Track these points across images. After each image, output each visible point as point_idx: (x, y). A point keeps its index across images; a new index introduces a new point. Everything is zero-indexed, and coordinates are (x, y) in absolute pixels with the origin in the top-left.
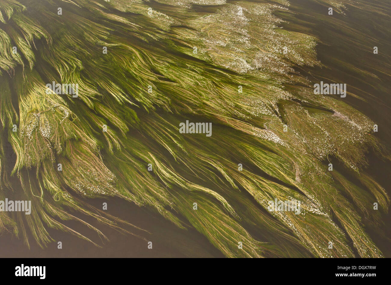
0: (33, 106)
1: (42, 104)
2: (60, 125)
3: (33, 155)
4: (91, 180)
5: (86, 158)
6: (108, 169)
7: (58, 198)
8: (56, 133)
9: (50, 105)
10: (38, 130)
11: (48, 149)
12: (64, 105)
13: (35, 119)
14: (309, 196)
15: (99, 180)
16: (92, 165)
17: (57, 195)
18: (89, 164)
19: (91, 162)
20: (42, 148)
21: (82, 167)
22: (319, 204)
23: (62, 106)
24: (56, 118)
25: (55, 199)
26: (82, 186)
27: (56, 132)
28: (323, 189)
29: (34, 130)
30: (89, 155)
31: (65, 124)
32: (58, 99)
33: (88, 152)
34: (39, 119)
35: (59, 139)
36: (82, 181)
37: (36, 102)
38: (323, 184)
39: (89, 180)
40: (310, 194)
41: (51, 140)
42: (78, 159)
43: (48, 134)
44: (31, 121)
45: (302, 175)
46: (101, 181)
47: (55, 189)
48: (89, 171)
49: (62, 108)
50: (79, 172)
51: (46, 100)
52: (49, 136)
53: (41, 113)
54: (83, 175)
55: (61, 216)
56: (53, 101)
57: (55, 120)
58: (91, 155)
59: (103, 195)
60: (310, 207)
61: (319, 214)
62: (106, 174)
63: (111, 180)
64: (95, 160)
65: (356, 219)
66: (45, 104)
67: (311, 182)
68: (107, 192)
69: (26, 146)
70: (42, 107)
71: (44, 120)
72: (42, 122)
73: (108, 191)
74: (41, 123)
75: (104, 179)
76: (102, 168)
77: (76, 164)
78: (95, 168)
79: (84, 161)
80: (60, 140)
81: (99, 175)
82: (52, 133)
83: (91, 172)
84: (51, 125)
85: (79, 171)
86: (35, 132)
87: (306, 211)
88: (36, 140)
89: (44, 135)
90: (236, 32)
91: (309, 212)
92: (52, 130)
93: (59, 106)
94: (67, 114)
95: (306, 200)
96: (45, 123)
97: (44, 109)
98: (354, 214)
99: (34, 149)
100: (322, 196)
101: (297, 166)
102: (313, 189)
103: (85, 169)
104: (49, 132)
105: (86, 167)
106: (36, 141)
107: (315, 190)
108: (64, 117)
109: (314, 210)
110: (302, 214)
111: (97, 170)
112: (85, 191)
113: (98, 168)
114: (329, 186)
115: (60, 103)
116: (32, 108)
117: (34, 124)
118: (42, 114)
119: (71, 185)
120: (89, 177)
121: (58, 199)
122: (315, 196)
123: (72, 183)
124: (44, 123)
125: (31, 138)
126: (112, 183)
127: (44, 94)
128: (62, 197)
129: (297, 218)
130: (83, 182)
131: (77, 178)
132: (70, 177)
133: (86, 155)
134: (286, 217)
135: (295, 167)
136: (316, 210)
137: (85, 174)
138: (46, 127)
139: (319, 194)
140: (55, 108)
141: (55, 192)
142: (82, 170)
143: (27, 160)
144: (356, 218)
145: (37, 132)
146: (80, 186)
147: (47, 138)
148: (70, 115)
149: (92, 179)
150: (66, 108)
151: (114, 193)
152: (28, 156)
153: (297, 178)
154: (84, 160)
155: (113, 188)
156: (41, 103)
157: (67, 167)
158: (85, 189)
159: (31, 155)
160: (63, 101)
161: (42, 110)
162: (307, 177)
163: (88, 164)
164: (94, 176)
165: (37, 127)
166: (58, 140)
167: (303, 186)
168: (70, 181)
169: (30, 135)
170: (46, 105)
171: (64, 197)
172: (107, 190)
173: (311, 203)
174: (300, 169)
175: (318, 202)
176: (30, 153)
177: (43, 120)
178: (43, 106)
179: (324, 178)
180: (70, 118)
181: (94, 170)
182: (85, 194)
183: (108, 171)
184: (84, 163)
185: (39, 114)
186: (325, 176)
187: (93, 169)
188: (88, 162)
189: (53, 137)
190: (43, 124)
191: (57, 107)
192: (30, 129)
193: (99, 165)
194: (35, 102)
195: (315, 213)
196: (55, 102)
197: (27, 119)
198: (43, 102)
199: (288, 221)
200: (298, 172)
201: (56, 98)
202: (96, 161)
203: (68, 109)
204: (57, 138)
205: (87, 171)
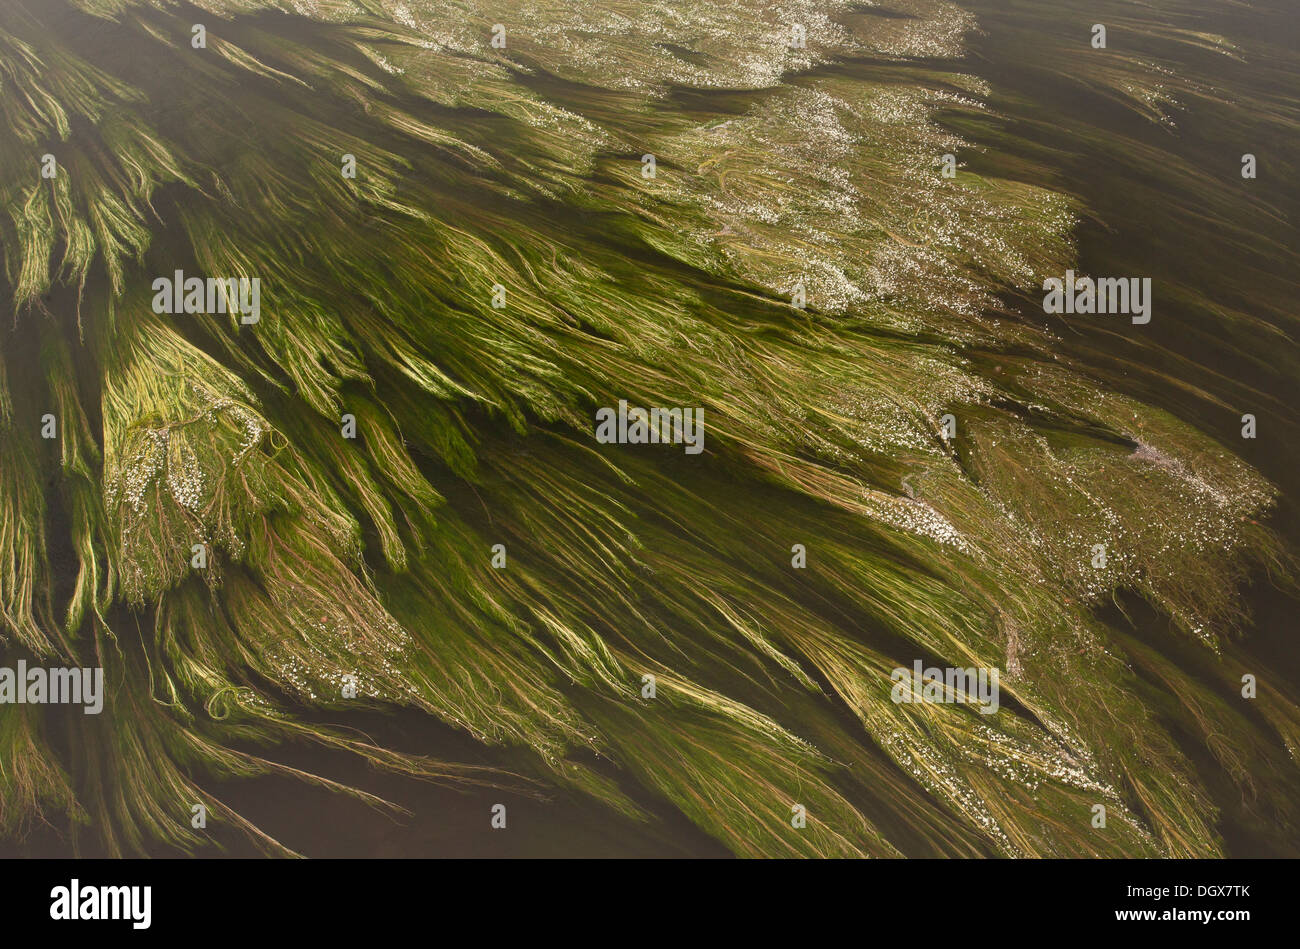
0: (145, 406)
1: (177, 400)
2: (232, 468)
3: (150, 563)
4: (332, 652)
5: (317, 577)
6: (387, 614)
7: (224, 708)
8: (219, 495)
9: (203, 402)
10: (164, 485)
12: (248, 402)
13: (154, 449)
14: (1051, 725)
15: (357, 649)
16: (334, 601)
17: (220, 700)
18: (325, 599)
19: (333, 592)
20: (178, 540)
21: (303, 609)
22: (1086, 754)
23: (241, 407)
24: (220, 446)
25: (213, 712)
26: (303, 671)
27: (218, 490)
28: (1101, 703)
29: (152, 482)
30: (326, 567)
31: (250, 464)
32: (227, 384)
33: (323, 557)
34: (166, 449)
35: (229, 514)
36: (300, 655)
37: (156, 391)
38: (1098, 686)
39: (325, 650)
40: (1054, 717)
41: (203, 516)
42: (290, 578)
43: (193, 496)
44: (141, 453)
45: (1026, 654)
46: (364, 654)
47: (211, 681)
48: (324, 619)
49: (240, 412)
50: (293, 623)
51: (189, 387)
52: (196, 502)
53: (172, 429)
54: (304, 635)
55: (234, 765)
56: (210, 390)
57: (216, 452)
58: (332, 566)
59: (372, 699)
60: (1053, 762)
61: (1085, 786)
62: (379, 630)
63: (398, 650)
64: (346, 583)
65: (1200, 815)
66: (184, 400)
67: (1058, 678)
68: (383, 689)
69: (127, 535)
70: (176, 409)
71: (182, 452)
72: (176, 456)
73: (389, 689)
74: (172, 461)
75: (373, 646)
76: (366, 611)
77: (283, 599)
78: (343, 609)
79: (309, 587)
80: (234, 517)
81: (357, 635)
82: (207, 495)
83: (332, 623)
84: (203, 468)
85: (290, 619)
86: (155, 489)
87: (1041, 774)
88: (156, 515)
89: (181, 501)
90: (810, 177)
91: (1050, 779)
92: (206, 483)
93: (229, 407)
94: (257, 432)
95: (1042, 739)
96: (184, 459)
97: (182, 416)
98: (1198, 796)
99: (151, 547)
100: (1097, 726)
101: (1012, 623)
102: (1066, 702)
103: (311, 613)
104: (198, 489)
105: (317, 606)
106: (157, 519)
107: (1071, 705)
108: (247, 442)
109: (1067, 773)
110: (1028, 785)
111: (350, 616)
112: (314, 689)
113: (356, 609)
114: (1118, 692)
115: (233, 397)
116: (141, 411)
117: (149, 465)
118: (176, 432)
119: (265, 666)
120: (325, 639)
121: (222, 712)
122: (1072, 724)
123: (269, 662)
124: (181, 460)
125: (140, 508)
126: (395, 660)
127: (183, 368)
128: (235, 704)
129: (1011, 799)
130: (304, 658)
131: (285, 643)
132: (260, 642)
133: (316, 566)
134: (968, 795)
135: (1003, 625)
136: (1073, 773)
137: (310, 631)
138: (188, 473)
139: (1086, 719)
140: (216, 412)
141: (212, 690)
142: (302, 618)
143: (130, 579)
144: (1202, 810)
145: (161, 488)
146: (295, 670)
147: (192, 510)
148: (265, 437)
149: (336, 646)
150: (254, 411)
151: (407, 694)
152: (133, 569)
153: (1012, 665)
154: (310, 581)
155: (403, 677)
156: (171, 395)
157: (253, 609)
158: (312, 681)
159: (143, 565)
160: (243, 388)
161: (175, 417)
162: (1043, 660)
163: (321, 596)
164: (340, 636)
165: (161, 473)
166: (224, 516)
167: (1033, 689)
168: (263, 654)
169: (137, 499)
170: (188, 404)
171: (242, 704)
172: (383, 683)
173: (1057, 749)
174: (1021, 634)
175: (1081, 745)
176: (138, 558)
177: (178, 451)
178: (179, 407)
179: (1101, 665)
180: (265, 446)
181: (341, 616)
182: (313, 696)
183: (389, 621)
184: (312, 594)
185: (166, 429)
186: (1104, 657)
187: (337, 614)
188: (324, 591)
189: (209, 508)
190: (178, 463)
191: (223, 408)
192: (137, 481)
193: (358, 599)
194: (151, 394)
195: (1070, 784)
196: (218, 394)
197: (126, 448)
198: (177, 393)
199: (976, 809)
200: (1013, 645)
201: (220, 380)
202: (349, 587)
203: (259, 415)
204: (224, 512)
205: (318, 620)
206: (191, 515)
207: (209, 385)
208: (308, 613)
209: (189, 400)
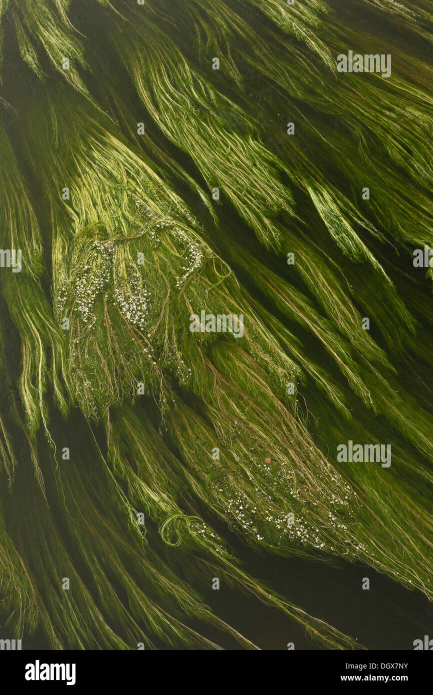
0: (89, 216)
1: (120, 213)
2: (175, 291)
3: (98, 377)
4: (278, 495)
5: (258, 415)
6: (329, 465)
7: (176, 534)
8: (164, 317)
9: (145, 218)
10: (111, 300)
11: (149, 364)
12: (189, 225)
13: (99, 261)
15: (302, 497)
16: (276, 442)
17: (172, 526)
18: (268, 439)
19: (274, 433)
20: (128, 357)
21: (246, 446)
23: (183, 229)
24: (164, 267)
25: (165, 538)
26: (249, 509)
27: (163, 311)
29: (100, 296)
30: (267, 405)
31: (192, 289)
32: (169, 203)
33: (263, 395)
34: (112, 263)
35: (175, 338)
36: (246, 492)
37: (99, 201)
39: (270, 493)
41: (149, 335)
42: (233, 413)
43: (139, 313)
44: (88, 263)
46: (308, 503)
47: (163, 505)
48: (268, 460)
49: (182, 234)
50: (237, 459)
51: (131, 201)
52: (143, 320)
53: (117, 242)
54: (248, 473)
55: (184, 601)
56: (153, 207)
57: (160, 271)
58: (273, 406)
59: (317, 551)
62: (322, 480)
63: (342, 503)
64: (287, 426)
66: (127, 214)
68: (329, 542)
69: (76, 344)
70: (119, 222)
71: (126, 267)
72: (121, 270)
73: (336, 543)
74: (117, 275)
75: (318, 496)
76: (308, 457)
77: (227, 433)
78: (286, 453)
79: (251, 425)
80: (179, 341)
81: (302, 482)
82: (153, 315)
83: (276, 468)
84: (148, 286)
85: (235, 455)
86: (102, 301)
88: (104, 328)
89: (129, 317)
92: (151, 302)
93: (171, 227)
94: (198, 257)
96: (129, 275)
97: (125, 230)
99: (100, 362)
103: (254, 452)
104: (144, 307)
105: (260, 446)
106: (105, 333)
108: (188, 266)
111: (293, 461)
112: (259, 529)
113: (298, 454)
115: (175, 218)
116: (87, 220)
117: (96, 276)
118: (121, 245)
119: (212, 499)
120: (270, 481)
121: (174, 539)
123: (215, 493)
124: (125, 275)
125: (89, 319)
126: (342, 514)
127: (125, 181)
128: (187, 532)
130: (249, 496)
131: (231, 478)
132: (207, 473)
133: (258, 404)
137: (255, 471)
138: (133, 289)
140: (159, 231)
141: (165, 515)
142: (245, 455)
143: (80, 390)
145: (108, 302)
146: (241, 508)
147: (139, 328)
148: (207, 263)
149: (280, 490)
150: (197, 235)
151: (355, 551)
152: (81, 380)
154: (253, 420)
155: (349, 532)
156: (113, 207)
157: (197, 438)
158: (257, 521)
159: (91, 377)
160: (183, 210)
161: (119, 230)
163: (264, 436)
164: (285, 480)
165: (108, 287)
166: (170, 338)
168: (209, 485)
169: (87, 310)
170: (131, 218)
171: (194, 534)
172: (329, 536)
176: (86, 369)
177: (123, 265)
178: (122, 220)
180: (207, 268)
181: (285, 461)
182: (259, 538)
183: (332, 472)
184: (254, 432)
185: (109, 243)
187: (281, 457)
188: (266, 431)
189: (155, 328)
190: (123, 278)
191: (165, 227)
192: (87, 289)
193: (299, 444)
194: (95, 204)
196: (160, 212)
197: (75, 257)
198: (120, 206)
201: (162, 197)
202: (290, 430)
203: (200, 239)
204: (170, 335)
205: (261, 461)
206: (138, 331)
207: (151, 202)
208: (251, 451)
209: (133, 215)
